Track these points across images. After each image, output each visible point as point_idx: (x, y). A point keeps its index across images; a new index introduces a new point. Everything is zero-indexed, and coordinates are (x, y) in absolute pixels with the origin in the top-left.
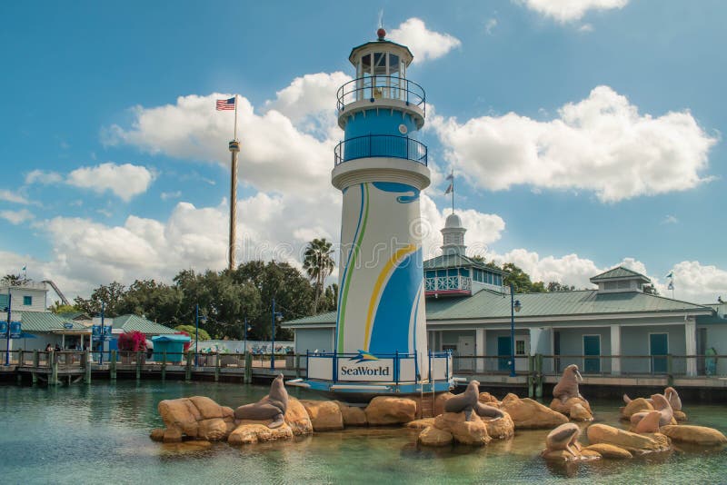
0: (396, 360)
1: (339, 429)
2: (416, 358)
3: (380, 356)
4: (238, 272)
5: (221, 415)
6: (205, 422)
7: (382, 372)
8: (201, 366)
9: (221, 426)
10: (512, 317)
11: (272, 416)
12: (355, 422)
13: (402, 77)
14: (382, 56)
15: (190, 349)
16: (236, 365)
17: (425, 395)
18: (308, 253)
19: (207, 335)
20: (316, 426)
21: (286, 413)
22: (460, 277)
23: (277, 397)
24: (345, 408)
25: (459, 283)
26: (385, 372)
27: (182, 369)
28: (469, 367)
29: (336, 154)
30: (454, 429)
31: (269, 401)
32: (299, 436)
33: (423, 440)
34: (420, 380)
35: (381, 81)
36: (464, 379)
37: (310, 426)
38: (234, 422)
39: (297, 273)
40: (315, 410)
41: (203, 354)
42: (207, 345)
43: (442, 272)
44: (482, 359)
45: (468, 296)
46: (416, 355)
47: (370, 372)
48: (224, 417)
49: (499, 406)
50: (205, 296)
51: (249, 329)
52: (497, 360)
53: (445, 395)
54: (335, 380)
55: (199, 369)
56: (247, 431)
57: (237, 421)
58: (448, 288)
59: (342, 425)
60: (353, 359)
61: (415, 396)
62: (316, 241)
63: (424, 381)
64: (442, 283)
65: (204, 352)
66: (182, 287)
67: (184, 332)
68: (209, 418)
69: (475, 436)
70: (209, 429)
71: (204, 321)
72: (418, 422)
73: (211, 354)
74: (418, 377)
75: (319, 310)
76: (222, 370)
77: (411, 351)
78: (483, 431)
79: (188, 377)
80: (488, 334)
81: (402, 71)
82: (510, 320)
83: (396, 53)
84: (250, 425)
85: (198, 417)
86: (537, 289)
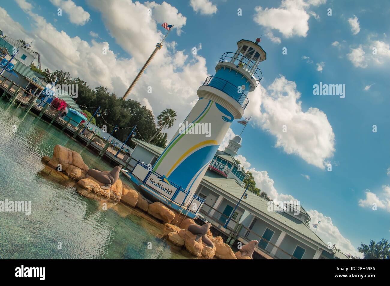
0: (179, 190)
1: (132, 207)
2: (188, 194)
3: (172, 184)
4: (127, 102)
5: (82, 168)
6: (72, 166)
7: (168, 191)
8: (84, 135)
9: (78, 173)
10: (240, 200)
11: (105, 183)
12: (141, 207)
13: (256, 64)
14: (253, 50)
15: (83, 124)
16: (100, 145)
17: (181, 214)
18: (163, 113)
19: (95, 122)
20: (123, 200)
21: (113, 185)
22: (226, 167)
23: (113, 174)
24: (141, 198)
25: (225, 169)
26: (170, 193)
27: (74, 131)
28: (207, 211)
29: (207, 80)
30: (187, 241)
31: (108, 175)
32: (112, 200)
33: (170, 238)
34: (183, 206)
35: (245, 60)
36: (203, 217)
37: (120, 198)
38: (86, 174)
39: (153, 119)
40: (126, 191)
41: (88, 130)
42: (92, 127)
43: (219, 159)
44: (215, 211)
45: (225, 177)
46: (189, 193)
47: (163, 188)
48: (82, 169)
49: (212, 240)
50: (105, 103)
51: (116, 131)
52: (221, 215)
53: (190, 220)
54: (144, 182)
55: (82, 136)
56: (90, 183)
57: (87, 175)
58: (218, 168)
59: (135, 206)
60: (159, 177)
61: (177, 212)
62: (170, 110)
63: (185, 207)
64: (217, 164)
65: (89, 129)
66: (97, 93)
67: (85, 115)
68: (75, 166)
69: (195, 250)
70: (72, 171)
71: (98, 116)
72: (171, 226)
73: (92, 132)
74: (183, 204)
75: (152, 142)
76: (92, 143)
77: (187, 190)
78: (200, 250)
79: (75, 136)
80: (224, 201)
81: (258, 62)
82: (238, 201)
83: (260, 52)
84: (92, 181)
85: (71, 162)
86: (256, 192)
